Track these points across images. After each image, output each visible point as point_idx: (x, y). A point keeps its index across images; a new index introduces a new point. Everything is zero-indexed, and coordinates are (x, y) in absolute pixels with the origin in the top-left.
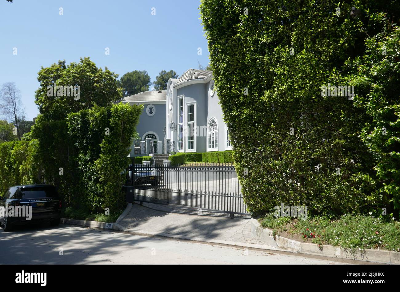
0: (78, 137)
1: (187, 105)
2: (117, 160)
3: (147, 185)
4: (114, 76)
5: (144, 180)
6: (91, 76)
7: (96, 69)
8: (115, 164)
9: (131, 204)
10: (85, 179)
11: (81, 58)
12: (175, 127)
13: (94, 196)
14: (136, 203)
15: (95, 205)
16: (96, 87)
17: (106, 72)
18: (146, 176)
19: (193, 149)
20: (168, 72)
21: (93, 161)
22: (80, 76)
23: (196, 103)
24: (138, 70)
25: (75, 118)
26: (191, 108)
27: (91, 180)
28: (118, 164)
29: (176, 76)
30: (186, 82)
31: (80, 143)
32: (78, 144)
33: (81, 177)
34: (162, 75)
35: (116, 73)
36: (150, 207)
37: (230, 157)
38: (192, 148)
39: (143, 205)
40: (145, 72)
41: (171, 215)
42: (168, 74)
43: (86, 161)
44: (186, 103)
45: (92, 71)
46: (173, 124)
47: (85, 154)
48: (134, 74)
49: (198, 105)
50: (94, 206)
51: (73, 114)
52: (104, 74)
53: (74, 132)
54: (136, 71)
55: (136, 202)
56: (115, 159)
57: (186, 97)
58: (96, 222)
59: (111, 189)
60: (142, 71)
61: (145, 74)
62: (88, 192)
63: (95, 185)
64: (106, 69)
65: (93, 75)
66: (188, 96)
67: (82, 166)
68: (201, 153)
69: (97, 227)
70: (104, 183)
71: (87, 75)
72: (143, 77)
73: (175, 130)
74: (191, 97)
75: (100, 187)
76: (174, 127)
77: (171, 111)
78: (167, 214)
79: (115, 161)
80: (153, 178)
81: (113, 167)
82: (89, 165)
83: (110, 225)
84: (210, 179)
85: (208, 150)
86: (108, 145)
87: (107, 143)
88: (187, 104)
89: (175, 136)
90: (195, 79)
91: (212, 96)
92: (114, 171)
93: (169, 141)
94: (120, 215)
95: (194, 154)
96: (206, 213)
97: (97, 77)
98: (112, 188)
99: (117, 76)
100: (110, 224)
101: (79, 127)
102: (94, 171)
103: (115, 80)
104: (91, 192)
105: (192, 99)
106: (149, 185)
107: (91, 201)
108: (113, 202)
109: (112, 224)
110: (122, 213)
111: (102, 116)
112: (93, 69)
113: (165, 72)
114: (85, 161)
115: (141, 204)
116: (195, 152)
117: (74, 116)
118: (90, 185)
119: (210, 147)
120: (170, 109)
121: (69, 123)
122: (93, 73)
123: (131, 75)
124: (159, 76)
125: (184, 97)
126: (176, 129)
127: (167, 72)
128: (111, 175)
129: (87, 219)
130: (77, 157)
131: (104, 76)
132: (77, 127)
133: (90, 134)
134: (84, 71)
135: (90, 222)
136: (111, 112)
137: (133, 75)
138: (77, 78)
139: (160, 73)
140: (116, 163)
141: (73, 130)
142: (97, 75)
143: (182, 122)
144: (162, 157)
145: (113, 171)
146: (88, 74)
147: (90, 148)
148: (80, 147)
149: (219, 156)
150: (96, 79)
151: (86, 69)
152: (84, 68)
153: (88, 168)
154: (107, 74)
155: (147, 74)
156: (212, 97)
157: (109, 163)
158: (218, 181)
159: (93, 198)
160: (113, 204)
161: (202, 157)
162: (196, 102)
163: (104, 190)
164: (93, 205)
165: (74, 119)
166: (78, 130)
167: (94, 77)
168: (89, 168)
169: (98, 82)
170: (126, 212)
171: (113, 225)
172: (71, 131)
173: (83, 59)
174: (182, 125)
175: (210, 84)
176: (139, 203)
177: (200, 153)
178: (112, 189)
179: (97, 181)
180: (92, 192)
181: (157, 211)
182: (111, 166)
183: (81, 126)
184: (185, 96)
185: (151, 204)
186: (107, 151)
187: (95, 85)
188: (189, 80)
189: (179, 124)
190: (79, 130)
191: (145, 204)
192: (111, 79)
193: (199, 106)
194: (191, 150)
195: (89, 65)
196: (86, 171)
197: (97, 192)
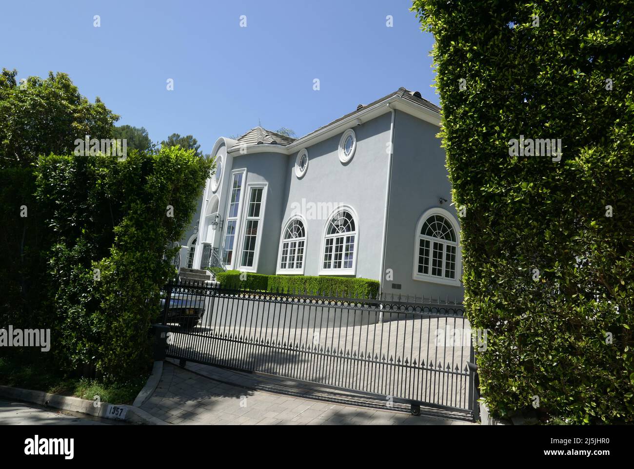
0: (58, 207)
1: (249, 187)
2: (149, 265)
3: (173, 324)
4: (112, 118)
5: (174, 314)
6: (68, 108)
7: (78, 97)
8: (144, 273)
9: (162, 363)
10: (59, 298)
11: (51, 73)
12: (221, 223)
13: (79, 339)
14: (169, 363)
15: (80, 360)
16: (76, 128)
17: (97, 107)
18: (179, 307)
19: (251, 266)
20: (184, 137)
21: (91, 263)
22: (46, 103)
23: (267, 185)
24: (132, 125)
25: (58, 167)
26: (257, 194)
27: (79, 302)
28: (150, 273)
29: (195, 146)
30: (254, 147)
31: (61, 220)
32: (54, 222)
33: (49, 294)
34: (173, 140)
35: (115, 112)
36: (205, 374)
37: (332, 288)
38: (250, 264)
39: (186, 367)
40: (143, 130)
41: (261, 396)
42: (182, 141)
43: (70, 260)
44: (247, 184)
45: (71, 98)
46: (218, 217)
47: (70, 245)
48: (123, 130)
49: (271, 189)
50: (77, 360)
51: (54, 156)
52: (94, 109)
53: (48, 196)
54: (128, 127)
55: (168, 359)
56: (145, 263)
57: (248, 173)
58: (79, 399)
59: (128, 327)
60: (138, 127)
61: (144, 135)
62: (64, 329)
63: (88, 314)
64: (98, 101)
65: (73, 107)
66: (253, 172)
67: (58, 271)
68: (267, 276)
69: (80, 411)
70: (112, 314)
71: (61, 104)
72: (139, 140)
73: (221, 229)
74: (259, 173)
75: (100, 320)
76: (218, 223)
77: (214, 195)
78: (250, 392)
79: (145, 267)
80: (192, 312)
81: (139, 280)
82: (78, 269)
83: (120, 411)
84: (299, 325)
85: (280, 271)
86: (137, 230)
87: (132, 226)
88: (249, 185)
89: (219, 238)
90: (272, 143)
91: (299, 176)
92: (141, 288)
93: (208, 246)
94: (141, 387)
95: (253, 276)
96: (344, 398)
97: (79, 112)
98: (130, 325)
99: (117, 119)
100: (121, 406)
101: (63, 186)
102: (90, 285)
103: (111, 124)
104: (71, 329)
105: (262, 178)
106: (177, 324)
107: (69, 349)
108: (129, 355)
109: (126, 408)
110: (145, 383)
111: (133, 168)
112: (74, 97)
113: (179, 136)
114: (66, 261)
115: (182, 366)
116: (255, 272)
117: (55, 162)
118: (73, 313)
119: (283, 266)
120: (214, 190)
121: (41, 175)
122: (72, 102)
123: (118, 131)
124: (167, 141)
125: (245, 173)
126: (221, 226)
127: (181, 137)
128: (133, 296)
129: (54, 389)
130: (49, 249)
131: (93, 113)
132: (59, 185)
133: (91, 202)
134: (56, 96)
135: (62, 399)
136: (153, 163)
137: (121, 131)
138: (41, 105)
139: (169, 137)
140: (146, 271)
141: (48, 190)
142: (80, 107)
143: (236, 215)
144: (193, 275)
145: (139, 287)
146: (64, 102)
147: (86, 232)
148: (59, 228)
149: (307, 284)
150: (76, 115)
151: (61, 93)
152: (57, 91)
153: (72, 277)
154: (100, 110)
155: (147, 135)
156: (300, 178)
157: (133, 270)
158: (317, 330)
159: (75, 344)
160: (128, 361)
161: (269, 283)
162: (267, 183)
163: (109, 327)
164: (74, 358)
165: (55, 168)
166: (61, 193)
167: (75, 111)
168: (76, 276)
169: (80, 121)
170: (153, 381)
171: (129, 411)
172: (42, 191)
173: (55, 76)
174: (235, 222)
175: (298, 156)
176: (177, 362)
177: (264, 275)
178: (130, 328)
179: (92, 306)
180: (73, 329)
181: (223, 384)
182: (136, 276)
183: (70, 184)
184: (248, 171)
185: (205, 366)
186: (130, 243)
187: (75, 124)
188: (260, 143)
189: (229, 218)
190: (65, 192)
191: (190, 365)
192: (105, 121)
193: (271, 192)
194: (247, 267)
195: (66, 87)
196: (67, 283)
197: (90, 330)
